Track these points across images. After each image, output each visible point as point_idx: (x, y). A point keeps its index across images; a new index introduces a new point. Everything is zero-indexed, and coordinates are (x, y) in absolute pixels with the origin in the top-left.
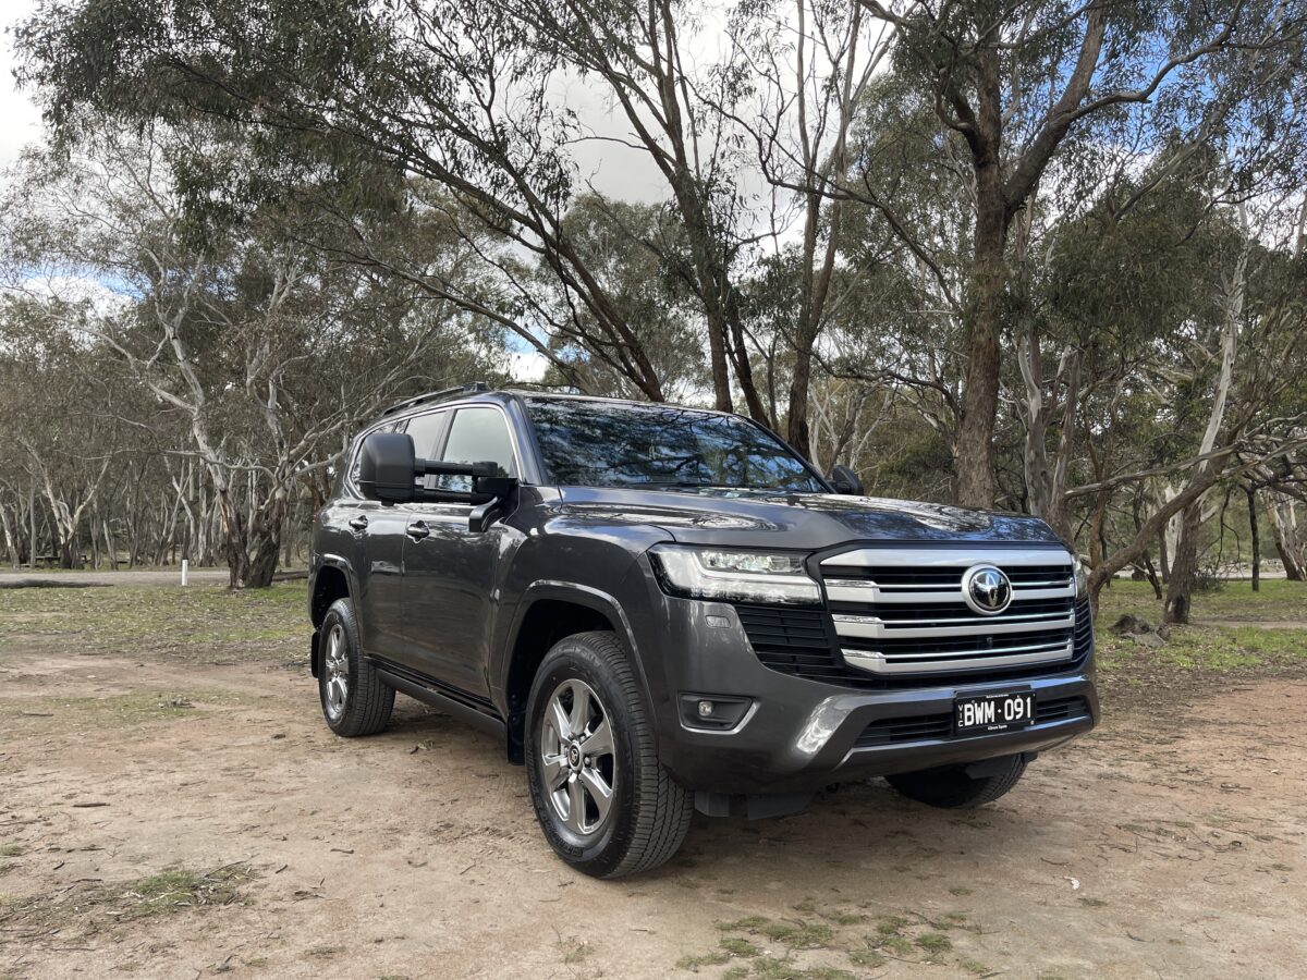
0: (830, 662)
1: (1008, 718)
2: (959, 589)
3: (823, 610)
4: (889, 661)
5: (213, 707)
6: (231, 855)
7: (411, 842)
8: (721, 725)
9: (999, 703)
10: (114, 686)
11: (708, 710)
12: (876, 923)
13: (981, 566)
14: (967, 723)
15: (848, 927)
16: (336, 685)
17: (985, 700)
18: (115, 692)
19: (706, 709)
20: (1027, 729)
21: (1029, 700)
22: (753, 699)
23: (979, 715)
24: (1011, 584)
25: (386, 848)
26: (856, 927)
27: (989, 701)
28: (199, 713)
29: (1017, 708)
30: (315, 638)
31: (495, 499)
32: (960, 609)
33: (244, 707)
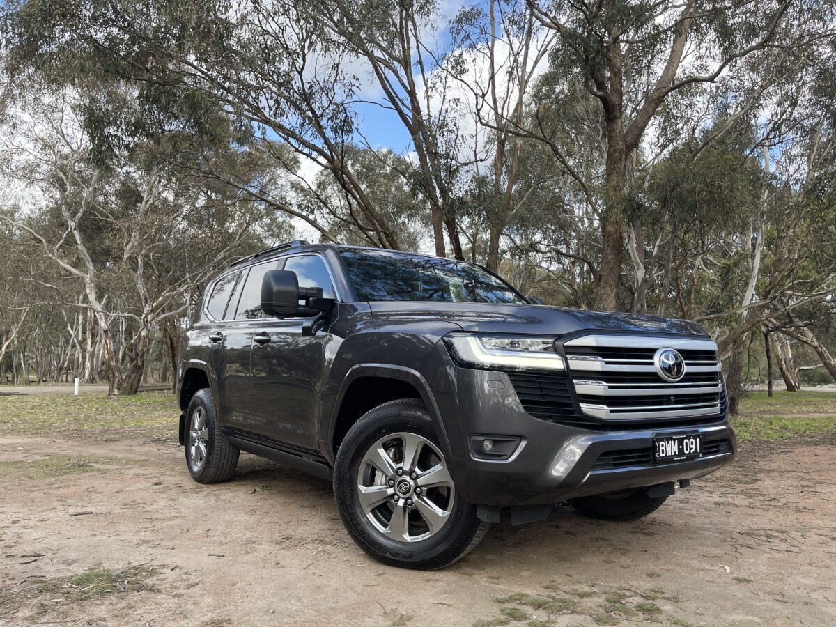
0: (572, 412)
2: (652, 364)
3: (566, 376)
4: (611, 411)
5: (108, 467)
6: (137, 558)
7: (264, 549)
8: (500, 457)
9: (681, 442)
10: (37, 454)
11: (490, 446)
13: (665, 351)
14: (662, 455)
15: (585, 599)
16: (198, 448)
17: (672, 439)
18: (37, 457)
19: (488, 446)
20: (697, 460)
21: (698, 440)
22: (521, 437)
23: (669, 449)
24: (684, 362)
25: (247, 553)
26: (591, 599)
27: (674, 440)
28: (98, 470)
29: (692, 445)
30: (182, 418)
31: (321, 314)
32: (653, 377)
33: (130, 466)
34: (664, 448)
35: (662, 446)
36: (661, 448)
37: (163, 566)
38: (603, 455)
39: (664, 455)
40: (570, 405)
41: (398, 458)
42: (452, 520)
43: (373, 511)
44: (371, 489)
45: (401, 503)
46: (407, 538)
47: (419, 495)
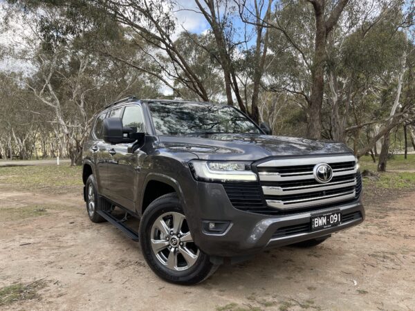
0: (261, 205)
1: (331, 222)
2: (312, 174)
3: (258, 184)
4: (285, 204)
5: (54, 211)
6: (40, 276)
8: (218, 232)
9: (328, 217)
10: (22, 203)
11: (213, 226)
12: (279, 306)
13: (320, 164)
14: (316, 226)
16: (91, 205)
17: (322, 216)
18: (22, 205)
19: (212, 226)
20: (339, 225)
21: (339, 215)
22: (230, 221)
23: (320, 222)
24: (332, 170)
26: (271, 307)
27: (324, 217)
29: (335, 218)
30: (85, 188)
31: (136, 141)
32: (313, 181)
33: (64, 211)
35: (316, 221)
37: (51, 281)
38: (279, 229)
40: (260, 201)
41: (171, 226)
42: (199, 261)
43: (159, 253)
44: (158, 242)
45: (173, 250)
46: (177, 269)
47: (182, 246)
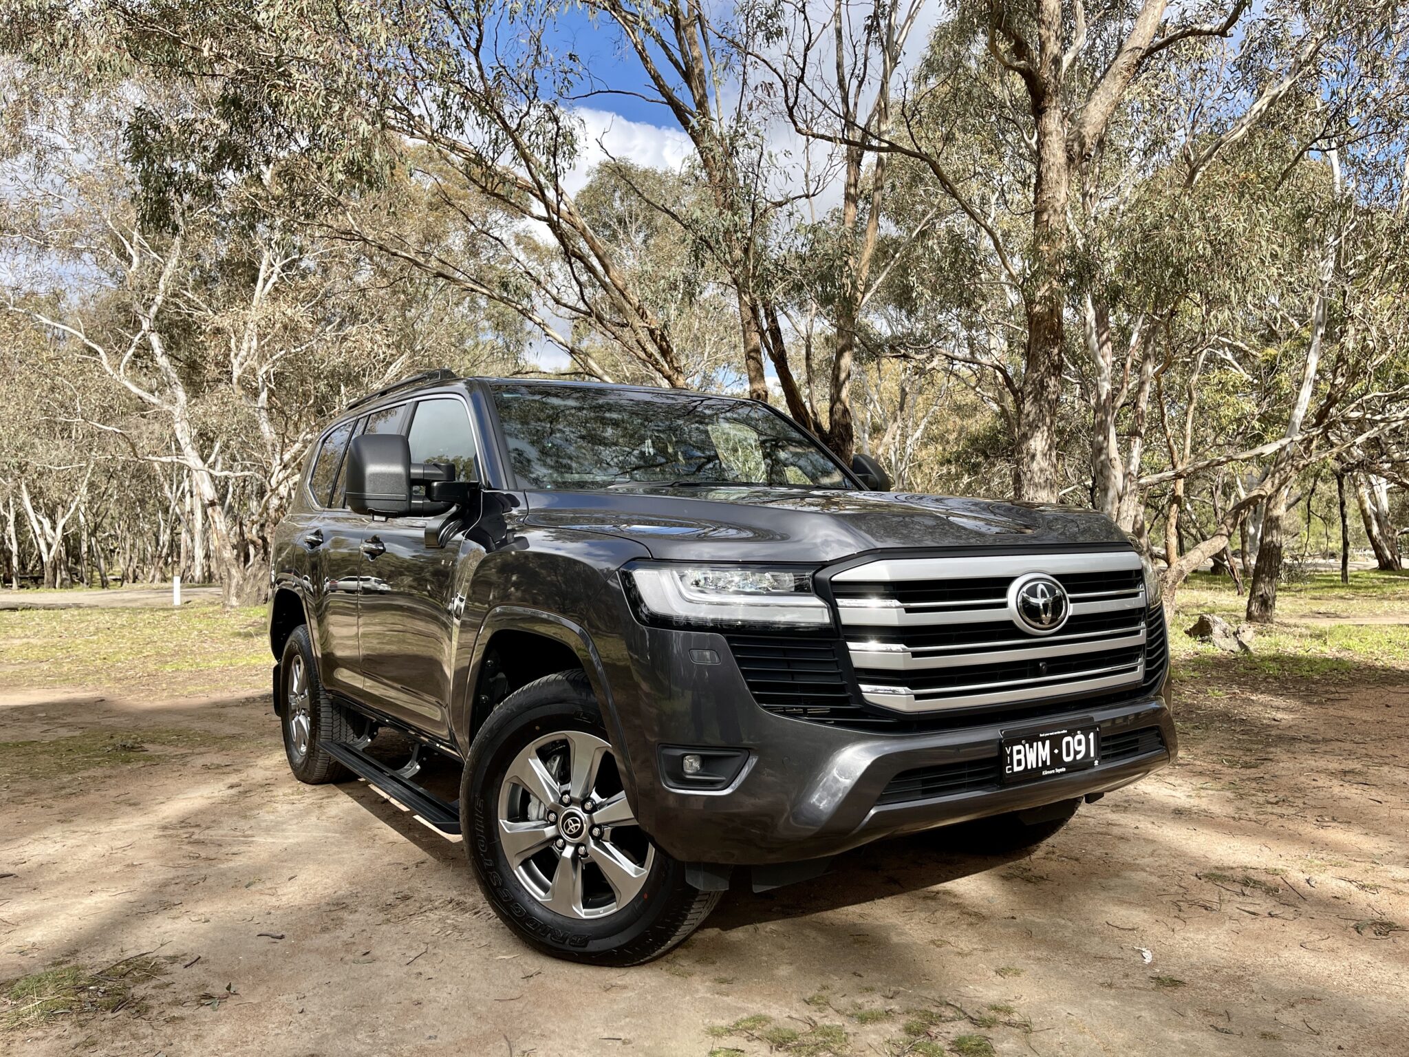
0: (845, 701)
1: (1066, 759)
2: (1004, 605)
3: (835, 637)
4: (917, 697)
5: (170, 750)
6: (137, 943)
7: (357, 921)
8: (711, 785)
9: (1056, 742)
10: (63, 726)
11: (697, 765)
12: (903, 1020)
13: (1030, 576)
14: (1016, 769)
15: (869, 1027)
16: (299, 722)
17: (1038, 739)
18: (64, 733)
19: (691, 765)
20: (1090, 771)
21: (1091, 736)
22: (749, 751)
23: (1031, 758)
24: (1068, 596)
26: (879, 1026)
27: (1043, 740)
28: (150, 758)
30: (277, 671)
31: (454, 509)
32: (1005, 630)
34: (1021, 756)
35: (1019, 752)
36: (1016, 757)
37: (174, 959)
38: (900, 776)
39: (1021, 768)
40: (841, 689)
41: (564, 776)
42: (651, 885)
43: (525, 864)
44: (523, 826)
45: (568, 852)
46: (582, 913)
47: (598, 841)
